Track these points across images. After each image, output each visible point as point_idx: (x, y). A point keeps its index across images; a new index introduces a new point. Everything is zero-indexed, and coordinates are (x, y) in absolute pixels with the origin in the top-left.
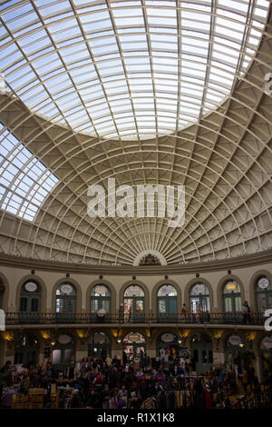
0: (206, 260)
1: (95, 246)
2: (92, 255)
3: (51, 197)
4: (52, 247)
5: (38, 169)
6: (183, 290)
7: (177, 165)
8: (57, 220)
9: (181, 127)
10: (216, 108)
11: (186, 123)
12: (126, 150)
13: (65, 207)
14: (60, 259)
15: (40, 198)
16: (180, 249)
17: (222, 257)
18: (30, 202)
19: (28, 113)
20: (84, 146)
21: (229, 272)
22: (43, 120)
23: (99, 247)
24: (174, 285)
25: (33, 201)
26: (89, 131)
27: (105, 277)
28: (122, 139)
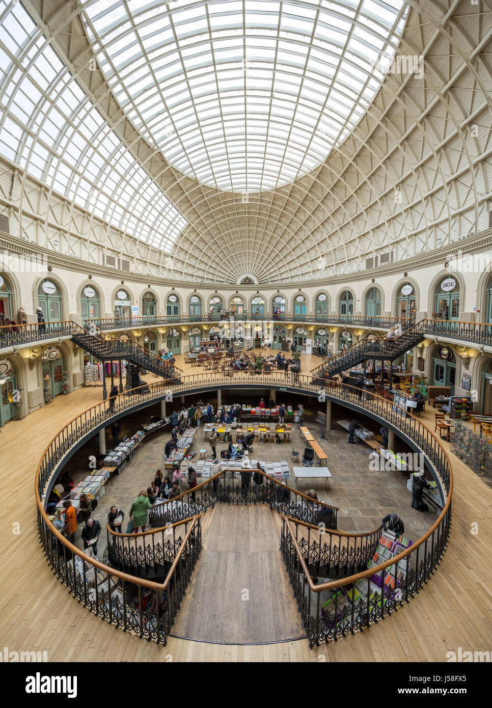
0: (284, 281)
3: (182, 235)
4: (184, 271)
5: (172, 213)
6: (268, 300)
7: (261, 212)
8: (187, 252)
9: (279, 185)
10: (309, 171)
11: (284, 181)
13: (192, 243)
14: (189, 279)
15: (174, 236)
16: (267, 274)
17: (295, 280)
18: (168, 239)
19: (166, 164)
20: (207, 195)
21: (300, 290)
22: (177, 171)
23: (214, 271)
24: (263, 298)
25: (170, 238)
26: (211, 183)
27: (219, 292)
28: (235, 191)
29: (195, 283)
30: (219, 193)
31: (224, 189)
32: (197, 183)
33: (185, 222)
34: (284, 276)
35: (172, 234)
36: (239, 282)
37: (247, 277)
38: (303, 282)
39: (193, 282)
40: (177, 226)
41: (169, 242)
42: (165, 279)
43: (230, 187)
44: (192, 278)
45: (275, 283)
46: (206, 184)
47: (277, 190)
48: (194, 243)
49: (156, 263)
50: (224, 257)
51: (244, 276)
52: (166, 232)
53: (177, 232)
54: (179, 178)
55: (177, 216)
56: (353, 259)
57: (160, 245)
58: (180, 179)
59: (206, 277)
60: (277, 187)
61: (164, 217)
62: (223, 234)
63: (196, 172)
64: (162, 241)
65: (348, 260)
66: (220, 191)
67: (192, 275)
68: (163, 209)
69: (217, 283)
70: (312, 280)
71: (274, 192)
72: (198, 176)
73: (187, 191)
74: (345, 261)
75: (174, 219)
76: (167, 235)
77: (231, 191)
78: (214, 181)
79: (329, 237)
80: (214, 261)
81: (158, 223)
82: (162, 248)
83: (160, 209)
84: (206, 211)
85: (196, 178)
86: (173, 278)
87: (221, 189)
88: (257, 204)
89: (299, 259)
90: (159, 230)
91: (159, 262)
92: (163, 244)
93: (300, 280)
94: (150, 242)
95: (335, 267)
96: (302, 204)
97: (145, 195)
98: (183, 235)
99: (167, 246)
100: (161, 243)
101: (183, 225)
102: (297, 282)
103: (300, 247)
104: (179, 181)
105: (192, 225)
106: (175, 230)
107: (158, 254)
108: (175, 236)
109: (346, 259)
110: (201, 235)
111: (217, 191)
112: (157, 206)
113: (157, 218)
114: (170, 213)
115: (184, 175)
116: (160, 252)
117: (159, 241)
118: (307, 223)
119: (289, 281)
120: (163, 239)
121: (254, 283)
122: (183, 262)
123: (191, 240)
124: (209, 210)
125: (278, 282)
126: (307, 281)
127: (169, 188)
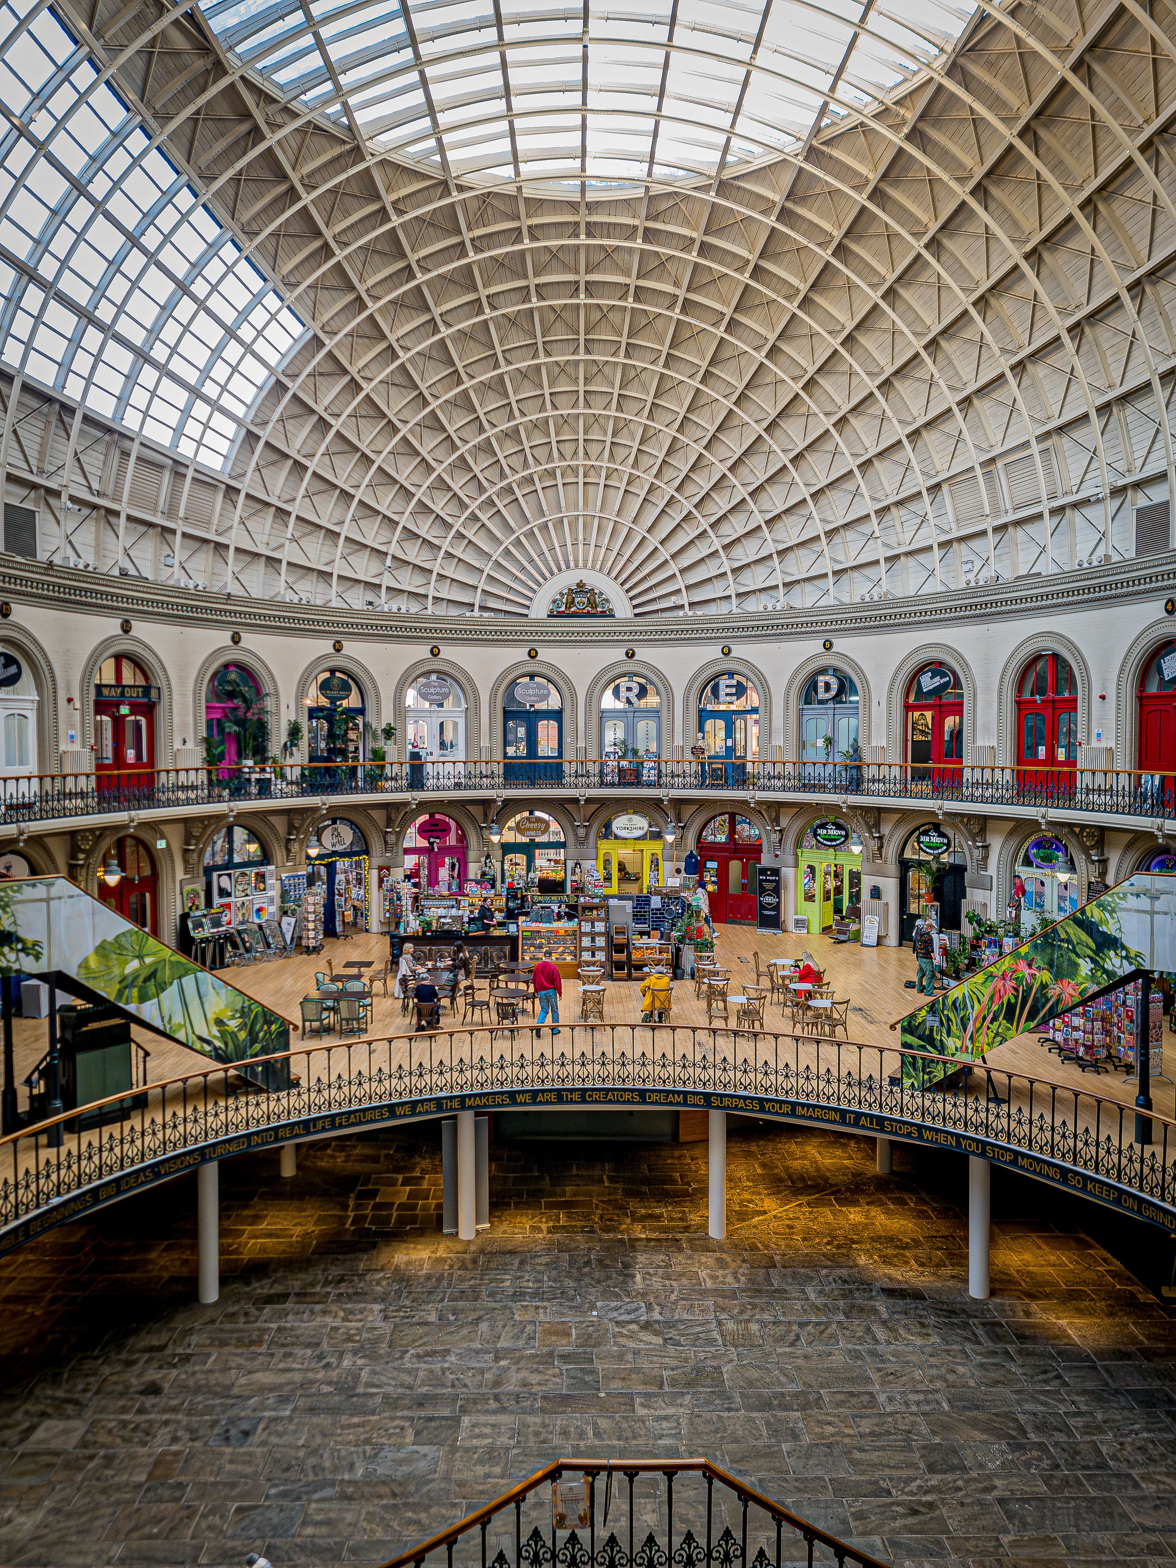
1: (413, 553)
2: (408, 581)
8: (299, 468)
10: (875, 108)
12: (534, 232)
29: (337, 611)
30: (456, 196)
31: (480, 182)
32: (357, 153)
33: (297, 329)
34: (754, 579)
35: (237, 385)
36: (539, 609)
37: (581, 585)
38: (841, 608)
39: (325, 608)
40: (260, 347)
41: (219, 421)
42: (200, 594)
43: (508, 171)
44: (321, 586)
45: (712, 610)
46: (395, 157)
47: (724, 187)
48: (336, 424)
49: (158, 520)
50: (472, 490)
51: (567, 580)
52: (205, 374)
53: (260, 375)
54: (275, 126)
55: (257, 299)
56: (1075, 505)
57: (178, 432)
58: (281, 134)
59: (387, 581)
60: (727, 174)
61: (201, 305)
62: (468, 384)
63: (352, 101)
64: (186, 413)
65: (1053, 512)
66: (461, 188)
67: (325, 576)
68: (197, 267)
69: (441, 610)
70: (886, 602)
71: (711, 196)
72: (361, 118)
73: (310, 187)
74: (1039, 516)
75: (243, 315)
76: (210, 390)
77: (511, 190)
78: (432, 143)
79: (966, 402)
80: (424, 509)
81: (170, 333)
82: (186, 448)
83: (180, 269)
84: (393, 280)
85: (351, 129)
86: (234, 589)
87: (466, 180)
88: (630, 250)
89: (823, 500)
90: (177, 366)
91: (171, 512)
92: (193, 429)
93: (828, 601)
94: (131, 421)
95: (992, 539)
96: (841, 251)
97: (117, 205)
98: (286, 389)
99: (210, 438)
100: (182, 423)
101: (284, 343)
102: (813, 610)
103: (829, 446)
104: (272, 139)
105: (330, 343)
106: (250, 366)
107: (167, 476)
108: (248, 393)
109: (1044, 507)
110: (367, 388)
111: (444, 187)
112: (167, 256)
113: (167, 310)
114: (229, 286)
115: (295, 115)
116: (178, 468)
117: (173, 418)
118: (862, 338)
119: (780, 601)
120: (189, 406)
121: (608, 614)
122: (282, 514)
123: (320, 409)
124: (408, 273)
125: (723, 609)
126: (864, 605)
127: (230, 173)
